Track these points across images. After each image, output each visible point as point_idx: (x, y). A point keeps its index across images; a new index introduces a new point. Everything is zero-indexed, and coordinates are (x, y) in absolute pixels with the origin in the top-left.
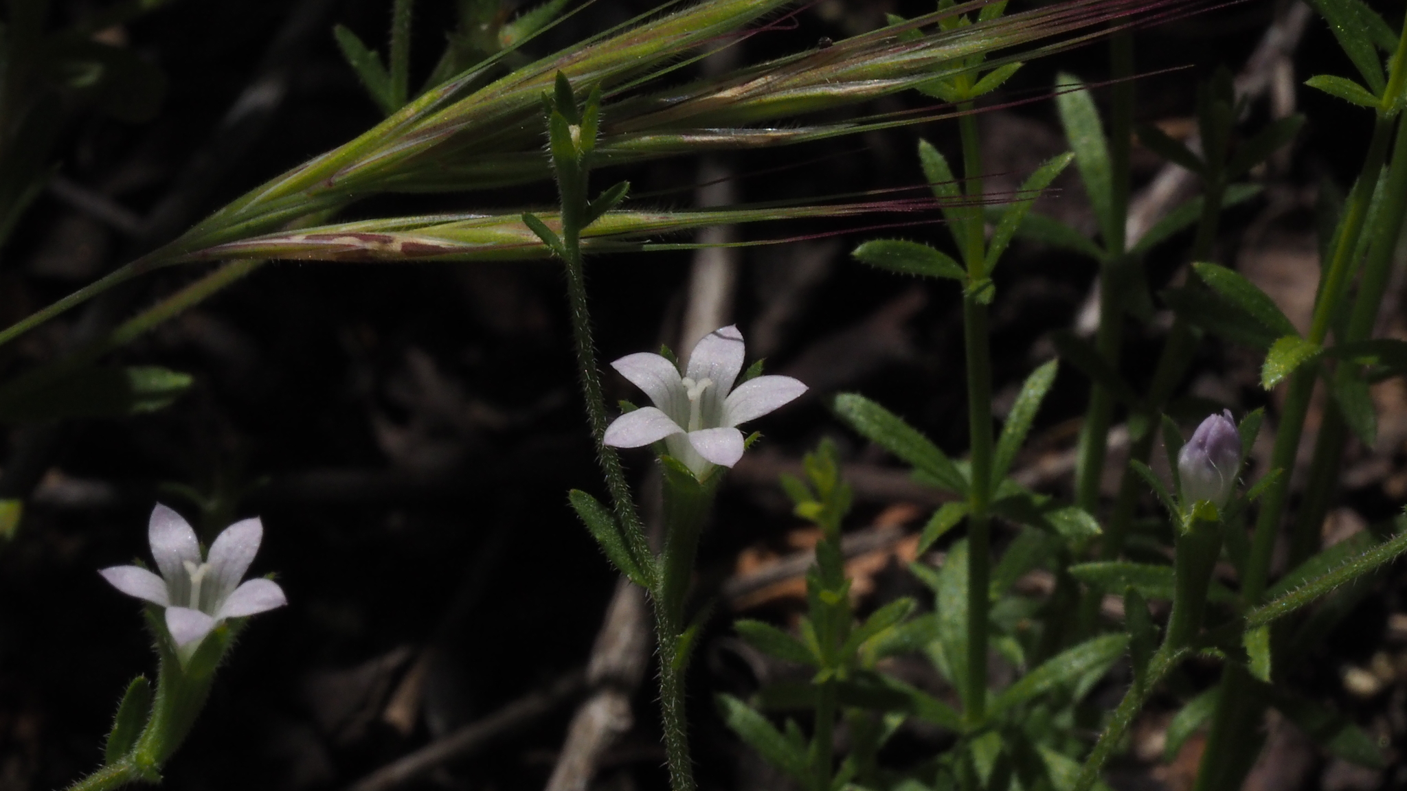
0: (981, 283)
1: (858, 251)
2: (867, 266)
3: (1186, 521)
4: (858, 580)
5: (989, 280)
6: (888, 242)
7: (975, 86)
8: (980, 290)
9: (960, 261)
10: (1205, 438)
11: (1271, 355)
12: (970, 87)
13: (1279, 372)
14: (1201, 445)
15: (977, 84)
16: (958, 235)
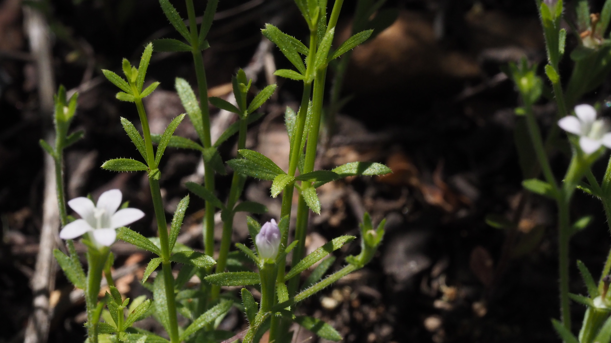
0: (155, 171)
1: (103, 166)
2: (108, 171)
3: (261, 264)
4: (122, 287)
5: (158, 169)
6: (115, 160)
7: (141, 94)
8: (155, 174)
9: (145, 163)
10: (265, 232)
11: (274, 183)
12: (140, 95)
13: (278, 190)
14: (264, 235)
15: (142, 93)
16: (142, 152)
